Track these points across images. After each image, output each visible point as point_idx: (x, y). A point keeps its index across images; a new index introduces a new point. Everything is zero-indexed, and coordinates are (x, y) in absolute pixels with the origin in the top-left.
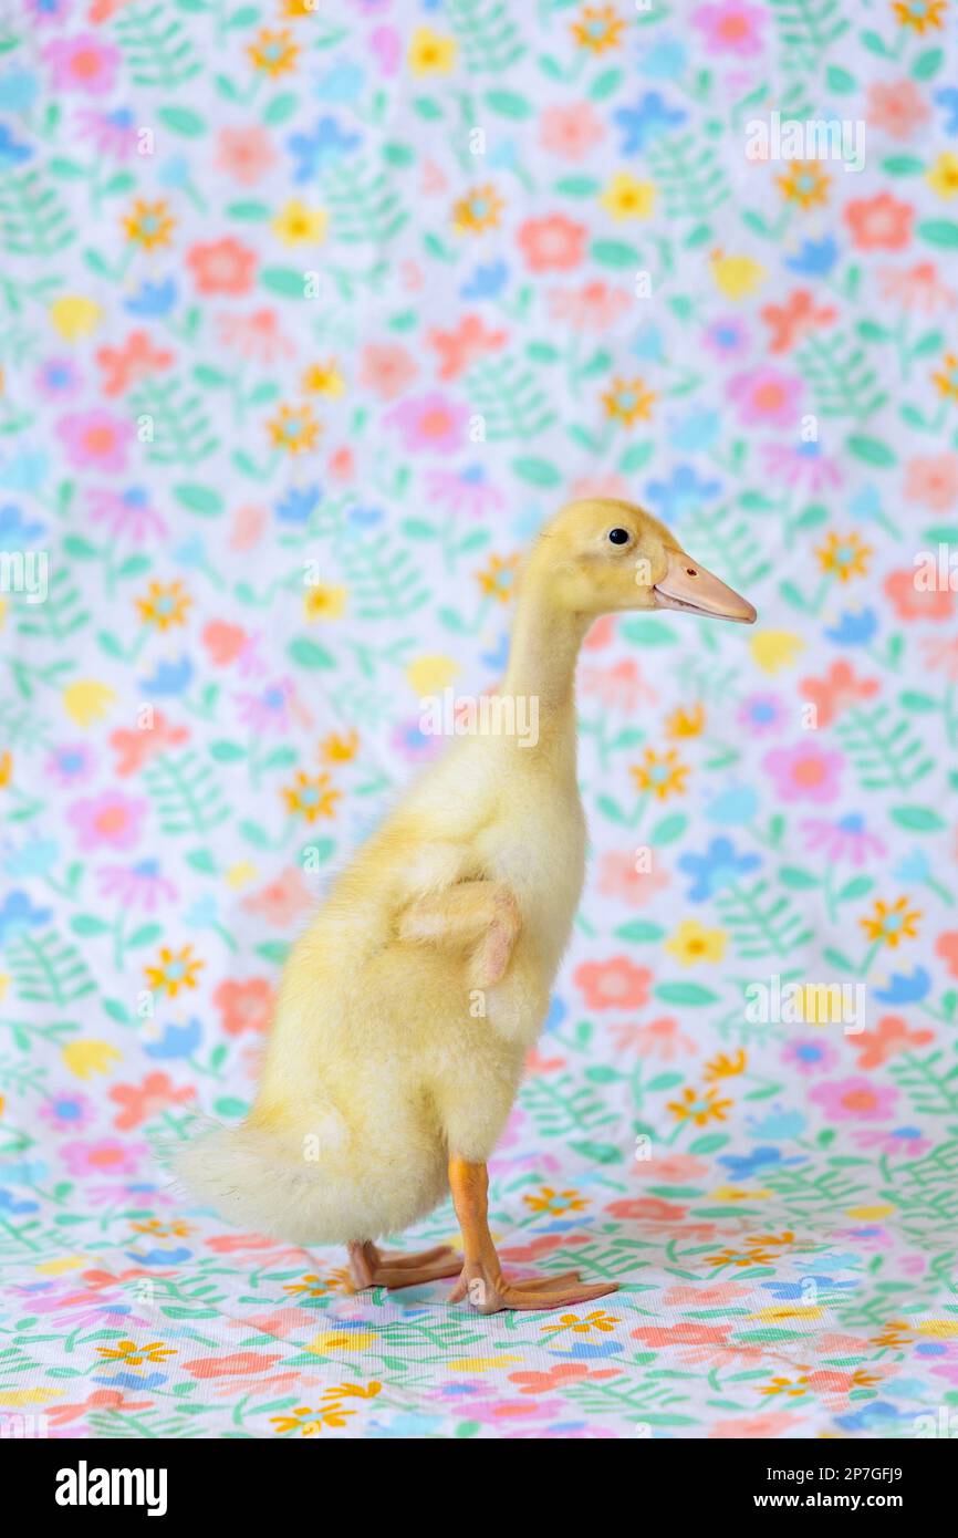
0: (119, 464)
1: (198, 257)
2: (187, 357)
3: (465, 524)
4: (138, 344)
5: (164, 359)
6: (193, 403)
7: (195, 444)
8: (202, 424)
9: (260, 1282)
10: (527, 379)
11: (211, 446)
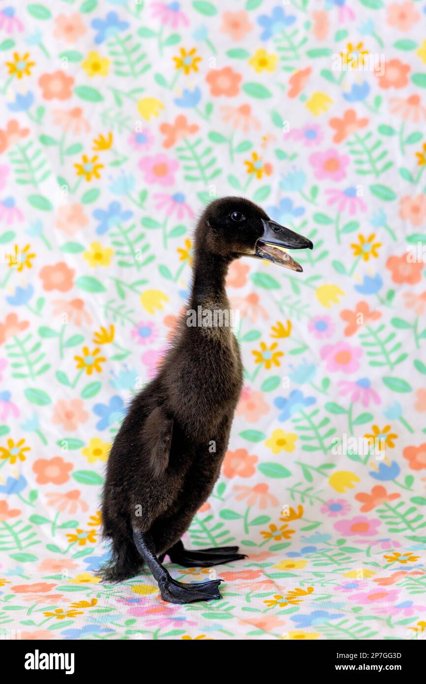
0: (171, 181)
1: (212, 77)
2: (205, 128)
3: (346, 218)
4: (181, 122)
5: (194, 129)
6: (209, 151)
7: (209, 172)
8: (213, 161)
9: (251, 599)
10: (379, 143)
11: (217, 173)
